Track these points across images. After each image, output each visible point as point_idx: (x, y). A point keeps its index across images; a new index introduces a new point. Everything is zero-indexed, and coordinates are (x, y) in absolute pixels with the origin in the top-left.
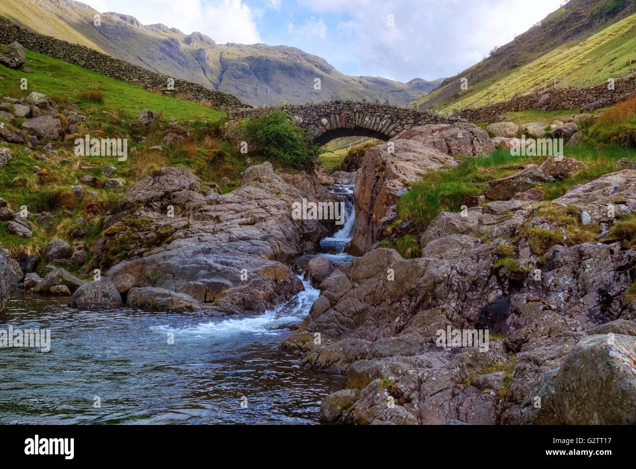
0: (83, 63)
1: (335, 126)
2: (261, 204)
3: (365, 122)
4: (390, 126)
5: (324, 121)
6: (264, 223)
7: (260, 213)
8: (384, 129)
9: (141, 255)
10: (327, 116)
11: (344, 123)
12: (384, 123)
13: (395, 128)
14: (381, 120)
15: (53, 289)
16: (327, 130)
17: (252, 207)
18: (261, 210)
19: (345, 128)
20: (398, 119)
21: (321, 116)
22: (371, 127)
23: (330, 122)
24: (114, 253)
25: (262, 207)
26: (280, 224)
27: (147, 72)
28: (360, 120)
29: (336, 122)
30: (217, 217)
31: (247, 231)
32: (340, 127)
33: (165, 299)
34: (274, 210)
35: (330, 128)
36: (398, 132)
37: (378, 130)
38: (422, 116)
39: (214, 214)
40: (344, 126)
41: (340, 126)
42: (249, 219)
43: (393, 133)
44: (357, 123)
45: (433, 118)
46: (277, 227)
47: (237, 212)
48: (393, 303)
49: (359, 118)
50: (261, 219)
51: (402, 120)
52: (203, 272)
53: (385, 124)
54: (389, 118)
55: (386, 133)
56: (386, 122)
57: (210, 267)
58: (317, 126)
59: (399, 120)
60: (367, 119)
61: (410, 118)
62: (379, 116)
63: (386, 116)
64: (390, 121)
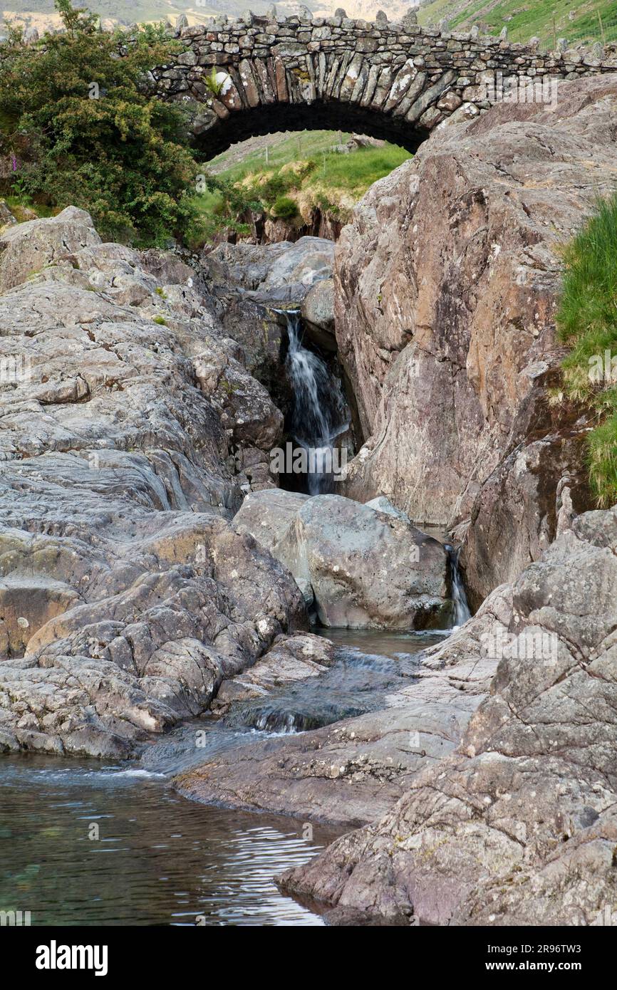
1: (255, 98)
2: (97, 334)
3: (347, 82)
4: (422, 90)
5: (222, 79)
6: (116, 395)
7: (102, 365)
8: (406, 102)
10: (229, 64)
11: (281, 88)
12: (403, 82)
13: (438, 99)
14: (394, 74)
16: (231, 110)
17: (74, 346)
18: (103, 355)
19: (286, 104)
20: (445, 70)
21: (211, 66)
22: (365, 100)
23: (238, 82)
25: (107, 347)
26: (167, 398)
28: (331, 76)
29: (259, 86)
31: (68, 423)
32: (272, 99)
34: (144, 356)
35: (239, 104)
36: (446, 112)
37: (387, 107)
38: (519, 60)
40: (282, 98)
41: (268, 97)
42: (69, 384)
43: (431, 114)
44: (322, 88)
45: (552, 63)
46: (160, 405)
49: (328, 70)
50: (114, 384)
51: (457, 73)
53: (408, 88)
54: (420, 68)
55: (411, 117)
56: (411, 81)
58: (198, 95)
59: (449, 74)
60: (352, 72)
61: (482, 66)
62: (389, 62)
63: (410, 61)
64: (421, 77)
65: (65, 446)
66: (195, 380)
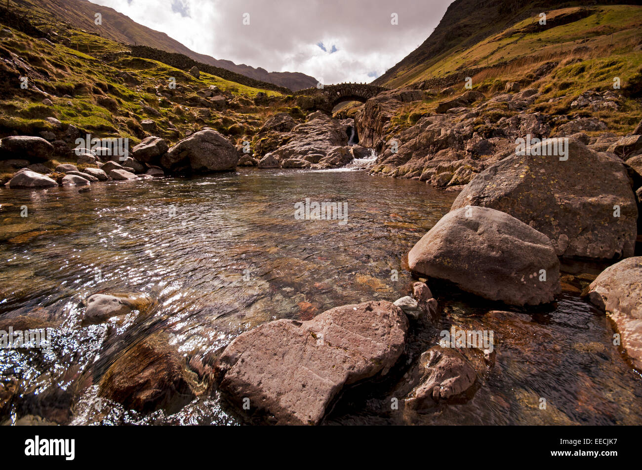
0: (223, 76)
1: (343, 96)
3: (356, 93)
4: (367, 94)
5: (338, 93)
7: (324, 129)
9: (278, 148)
10: (339, 91)
11: (347, 94)
12: (364, 93)
13: (369, 95)
15: (246, 163)
16: (339, 97)
19: (347, 97)
21: (337, 91)
22: (358, 96)
23: (340, 93)
24: (266, 148)
27: (251, 79)
28: (354, 92)
29: (344, 94)
30: (307, 132)
33: (298, 163)
34: (330, 128)
35: (341, 96)
37: (362, 96)
39: (305, 131)
43: (368, 97)
44: (353, 94)
46: (333, 135)
47: (314, 129)
48: (425, 149)
50: (326, 132)
52: (310, 152)
57: (313, 150)
58: (335, 96)
60: (357, 91)
62: (362, 90)
64: (367, 92)
65: (320, 140)
66: (337, 132)
